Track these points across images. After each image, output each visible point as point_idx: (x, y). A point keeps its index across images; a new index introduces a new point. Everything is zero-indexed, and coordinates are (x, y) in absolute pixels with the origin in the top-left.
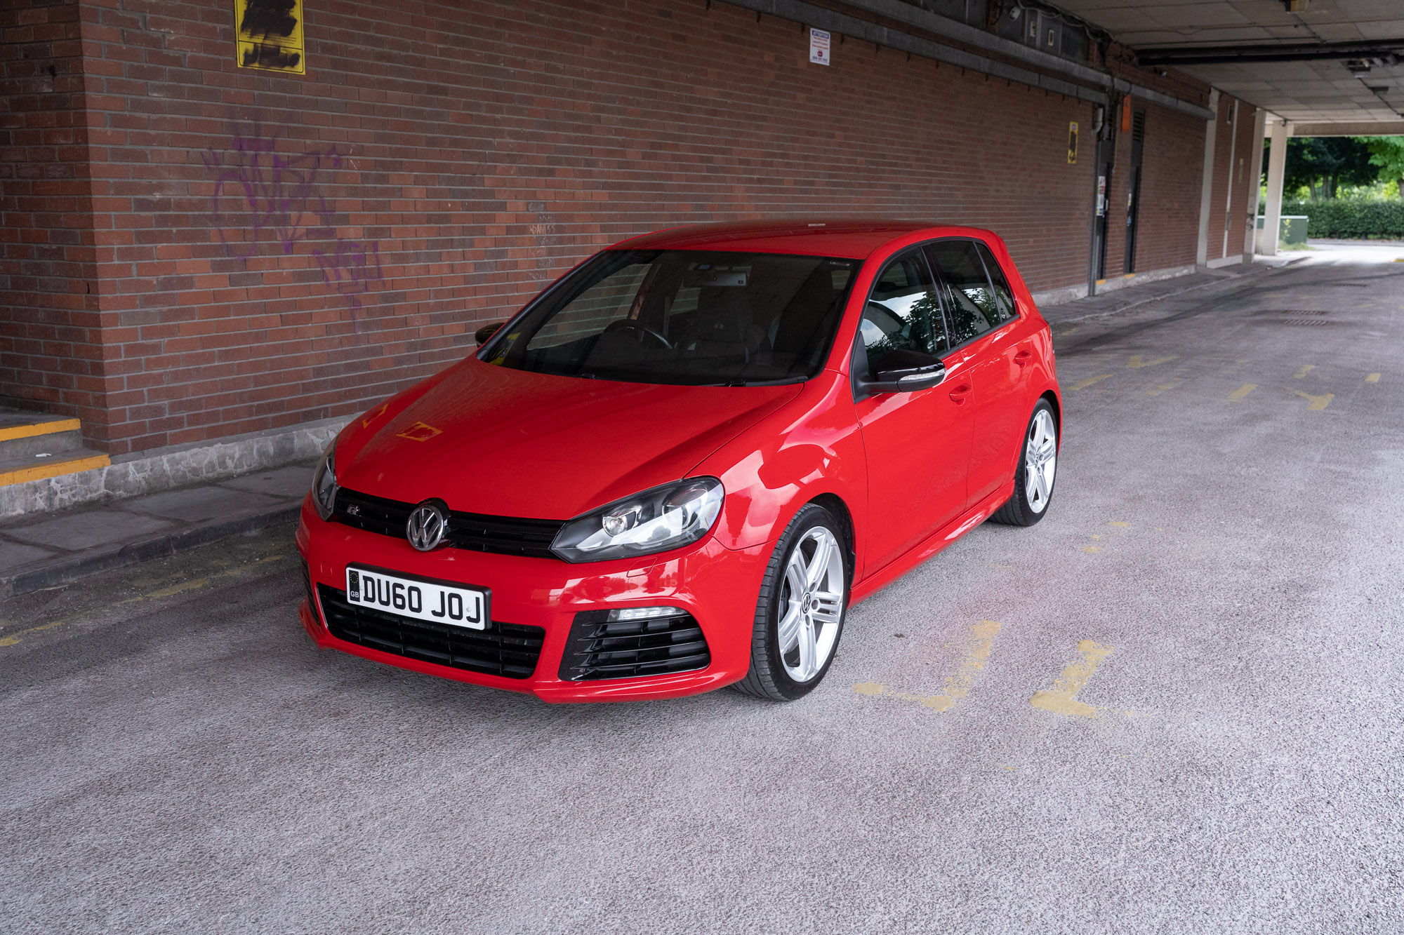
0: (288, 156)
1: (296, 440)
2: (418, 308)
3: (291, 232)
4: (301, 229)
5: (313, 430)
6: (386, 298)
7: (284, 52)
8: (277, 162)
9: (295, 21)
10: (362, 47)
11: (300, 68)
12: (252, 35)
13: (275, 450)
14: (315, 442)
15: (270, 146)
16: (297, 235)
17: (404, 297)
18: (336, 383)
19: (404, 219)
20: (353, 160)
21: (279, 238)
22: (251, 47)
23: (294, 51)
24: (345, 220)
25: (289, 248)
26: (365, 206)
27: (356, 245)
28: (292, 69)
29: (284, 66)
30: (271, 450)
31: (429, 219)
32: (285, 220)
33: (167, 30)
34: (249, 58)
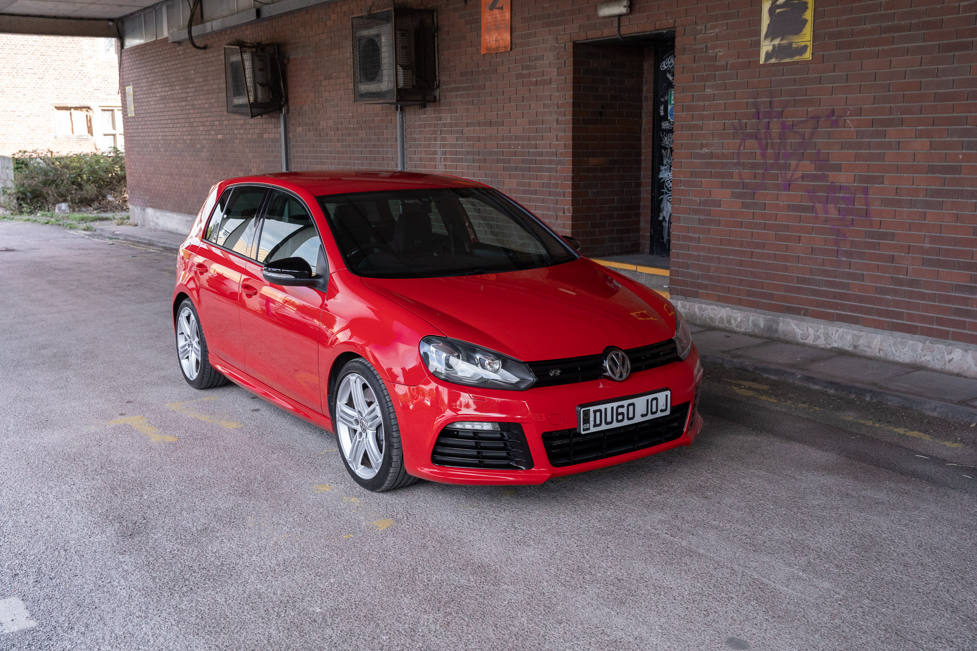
0: (793, 121)
1: (781, 324)
2: (909, 249)
3: (790, 176)
4: (799, 173)
5: (795, 322)
6: (872, 235)
7: (796, 46)
8: (784, 126)
9: (806, 21)
10: (868, 26)
11: (808, 56)
12: (772, 40)
13: (764, 325)
14: (795, 331)
15: (780, 115)
16: (793, 179)
17: (893, 236)
18: (816, 293)
19: (898, 169)
20: (850, 120)
21: (780, 179)
22: (770, 48)
23: (803, 44)
24: (838, 168)
25: (788, 186)
26: (857, 157)
27: (847, 189)
28: (801, 57)
29: (794, 57)
30: (762, 324)
31: (932, 169)
32: (786, 167)
33: (719, 50)
34: (768, 56)
